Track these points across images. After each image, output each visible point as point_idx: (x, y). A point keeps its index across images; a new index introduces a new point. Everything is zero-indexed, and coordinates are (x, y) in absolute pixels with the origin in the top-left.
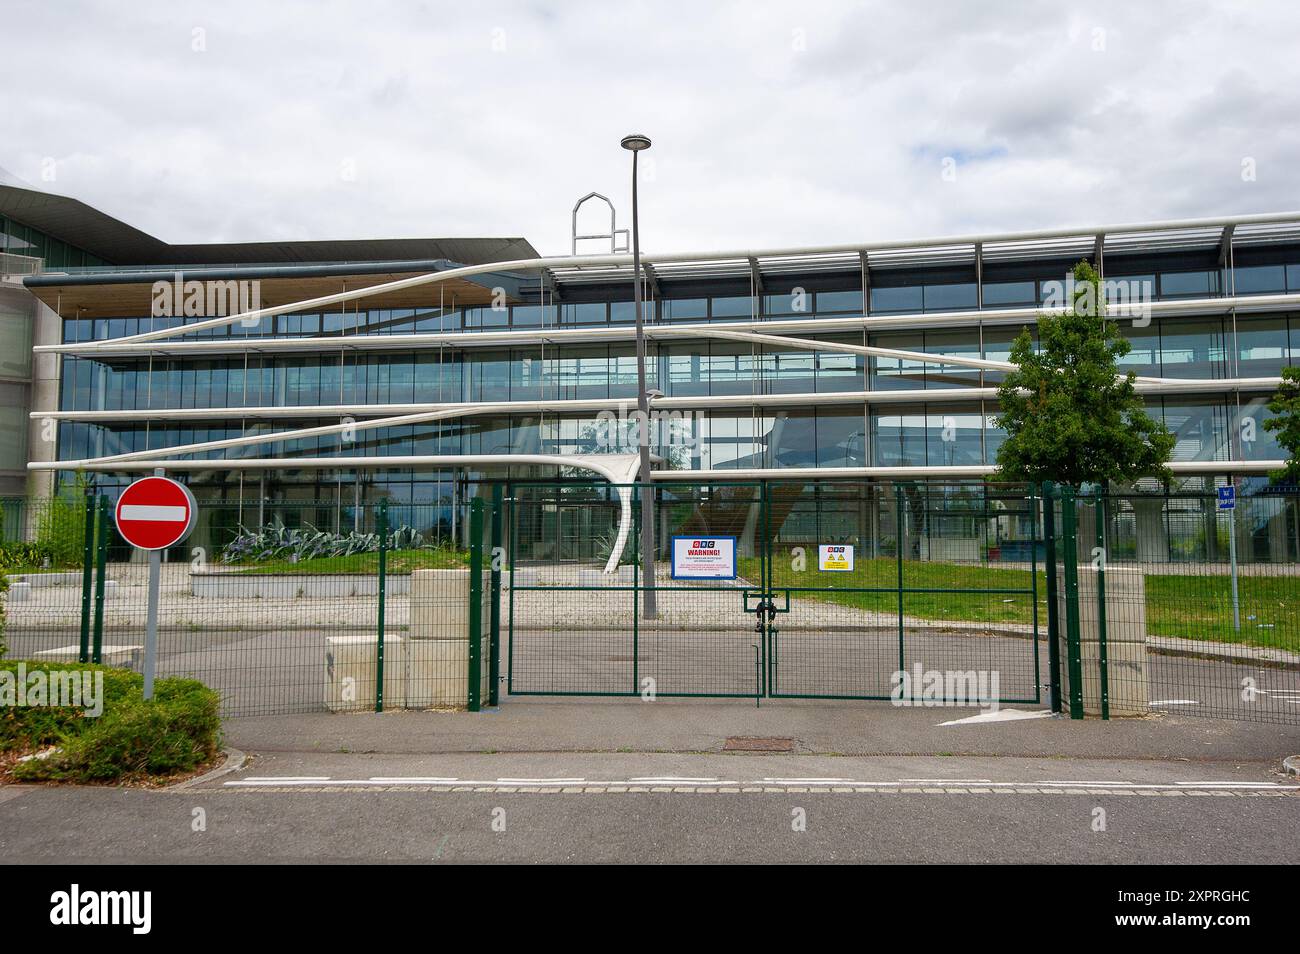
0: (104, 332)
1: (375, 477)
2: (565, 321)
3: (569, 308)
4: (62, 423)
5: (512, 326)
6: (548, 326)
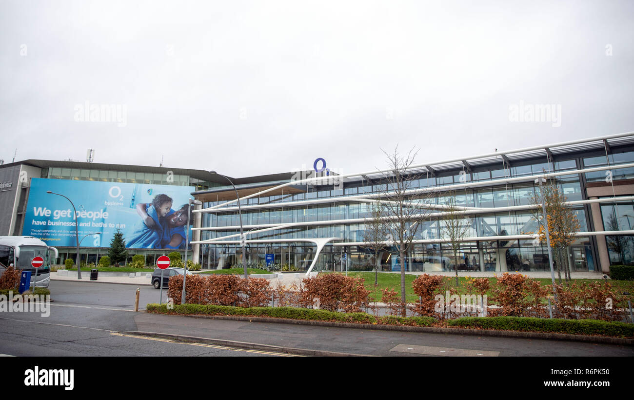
0: (212, 205)
2: (319, 197)
3: (320, 193)
4: (201, 231)
5: (305, 199)
6: (315, 198)
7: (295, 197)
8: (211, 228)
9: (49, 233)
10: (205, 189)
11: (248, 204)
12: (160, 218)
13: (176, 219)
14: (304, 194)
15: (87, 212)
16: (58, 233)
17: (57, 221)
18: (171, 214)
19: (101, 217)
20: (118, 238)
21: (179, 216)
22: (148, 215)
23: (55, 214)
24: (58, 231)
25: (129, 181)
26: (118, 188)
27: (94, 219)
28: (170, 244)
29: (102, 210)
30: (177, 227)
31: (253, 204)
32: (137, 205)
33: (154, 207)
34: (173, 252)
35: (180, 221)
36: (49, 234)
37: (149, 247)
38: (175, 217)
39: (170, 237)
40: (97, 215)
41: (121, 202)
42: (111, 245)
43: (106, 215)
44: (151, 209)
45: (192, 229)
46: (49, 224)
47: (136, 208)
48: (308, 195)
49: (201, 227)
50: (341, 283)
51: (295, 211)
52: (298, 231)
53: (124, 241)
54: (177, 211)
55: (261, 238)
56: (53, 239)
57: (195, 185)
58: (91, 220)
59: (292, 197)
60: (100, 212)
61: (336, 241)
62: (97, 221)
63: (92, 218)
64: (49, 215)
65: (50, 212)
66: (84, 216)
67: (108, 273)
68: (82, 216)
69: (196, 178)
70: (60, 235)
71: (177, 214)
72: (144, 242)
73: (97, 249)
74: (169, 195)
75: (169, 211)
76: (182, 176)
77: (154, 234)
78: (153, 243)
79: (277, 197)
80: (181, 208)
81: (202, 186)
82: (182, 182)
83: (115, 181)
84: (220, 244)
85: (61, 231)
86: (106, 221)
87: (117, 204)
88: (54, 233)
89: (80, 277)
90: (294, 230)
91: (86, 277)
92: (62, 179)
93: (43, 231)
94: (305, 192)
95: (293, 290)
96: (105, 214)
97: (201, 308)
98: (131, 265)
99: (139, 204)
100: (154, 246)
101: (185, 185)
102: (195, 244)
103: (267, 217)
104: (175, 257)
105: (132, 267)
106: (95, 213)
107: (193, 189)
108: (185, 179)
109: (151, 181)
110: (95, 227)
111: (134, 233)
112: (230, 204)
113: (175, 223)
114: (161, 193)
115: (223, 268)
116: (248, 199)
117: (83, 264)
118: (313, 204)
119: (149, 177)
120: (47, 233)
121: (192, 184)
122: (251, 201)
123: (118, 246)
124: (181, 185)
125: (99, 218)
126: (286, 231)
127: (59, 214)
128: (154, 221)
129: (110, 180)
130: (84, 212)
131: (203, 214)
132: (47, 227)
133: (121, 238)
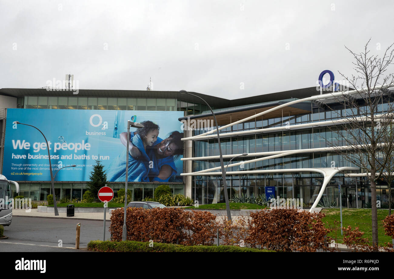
1: (274, 176)
2: (327, 118)
3: (328, 113)
4: (193, 161)
5: (310, 121)
6: (321, 120)
7: (299, 119)
8: (203, 158)
9: (30, 167)
10: (196, 113)
11: (244, 129)
12: (146, 147)
13: (164, 148)
14: (309, 115)
15: (68, 143)
16: (39, 167)
17: (37, 154)
18: (159, 143)
19: (83, 149)
20: (99, 171)
21: (167, 145)
22: (134, 145)
23: (34, 147)
24: (39, 165)
25: (111, 108)
26: (99, 116)
27: (76, 151)
28: (159, 177)
29: (83, 141)
30: (166, 157)
31: (249, 129)
32: (120, 135)
33: (138, 136)
34: (161, 186)
35: (168, 151)
36: (30, 169)
37: (137, 180)
38: (163, 147)
39: (159, 169)
40: (78, 146)
41: (104, 131)
42: (91, 178)
43: (87, 147)
44: (136, 138)
45: (182, 159)
46: (29, 158)
47: (119, 137)
48: (314, 116)
49: (193, 157)
50: (294, 219)
51: (299, 136)
52: (303, 160)
53: (104, 173)
54: (165, 140)
55: (265, 167)
56: (35, 174)
57: (183, 109)
58: (72, 152)
59: (294, 119)
60: (81, 143)
61: (348, 171)
62: (79, 153)
63: (74, 150)
64: (29, 148)
65: (29, 145)
66: (64, 148)
67: (88, 209)
68: (63, 149)
69: (185, 101)
70: (41, 169)
71: (165, 143)
72: (131, 175)
73: (81, 183)
74: (155, 122)
75: (156, 140)
76: (168, 100)
77: (141, 165)
78: (140, 175)
79: (278, 120)
80: (169, 136)
81: (192, 110)
82: (169, 106)
83: (96, 108)
84: (214, 176)
85: (42, 165)
86: (88, 153)
87: (99, 134)
88: (35, 167)
89: (56, 213)
90: (298, 158)
91: (63, 213)
92: (40, 108)
93: (24, 165)
94: (310, 113)
95: (240, 226)
96: (87, 145)
97: (142, 245)
98: (116, 200)
99: (123, 133)
100: (142, 179)
101: (173, 110)
102: (186, 176)
103: (266, 143)
104: (163, 191)
105: (117, 202)
106: (77, 144)
107: (181, 114)
108: (172, 102)
109: (134, 107)
110: (77, 159)
111: (119, 166)
112: (223, 129)
113: (163, 153)
114: (146, 120)
115: (218, 202)
116: (243, 123)
117: (66, 200)
118: (320, 127)
119: (132, 102)
120: (27, 167)
121: (180, 109)
122: (247, 125)
123: (98, 180)
124: (168, 110)
125: (81, 150)
126: (288, 159)
127: (39, 146)
128: (141, 152)
129: (90, 107)
130: (64, 144)
131: (194, 142)
132: (27, 161)
133: (101, 170)
